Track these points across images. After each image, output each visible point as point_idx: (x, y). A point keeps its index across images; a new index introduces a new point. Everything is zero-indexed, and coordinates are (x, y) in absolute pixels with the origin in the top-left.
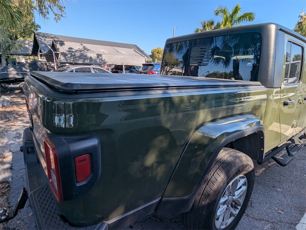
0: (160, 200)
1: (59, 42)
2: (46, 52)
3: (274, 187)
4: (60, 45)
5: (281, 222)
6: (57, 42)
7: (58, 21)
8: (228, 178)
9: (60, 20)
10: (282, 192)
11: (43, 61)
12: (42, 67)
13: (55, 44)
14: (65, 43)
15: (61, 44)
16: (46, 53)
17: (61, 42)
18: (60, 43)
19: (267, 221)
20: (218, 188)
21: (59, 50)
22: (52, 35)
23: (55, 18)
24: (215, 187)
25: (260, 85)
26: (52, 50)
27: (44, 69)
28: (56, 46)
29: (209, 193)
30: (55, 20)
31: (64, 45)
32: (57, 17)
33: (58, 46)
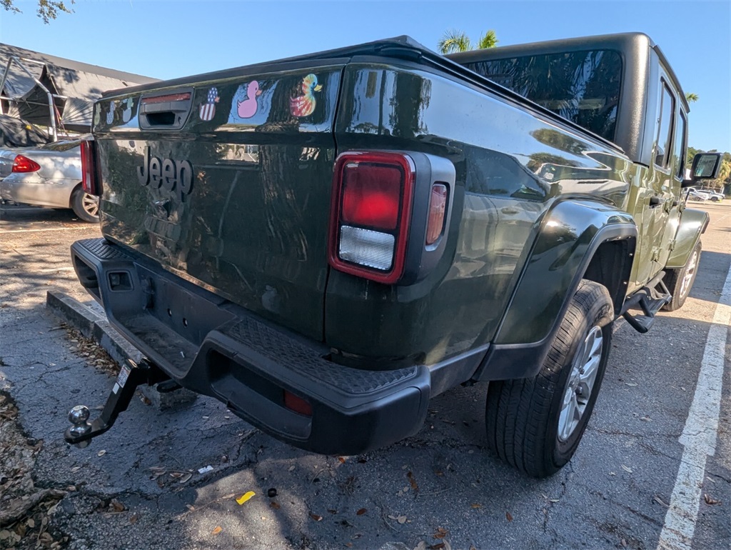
0: (490, 350)
1: (62, 72)
2: (17, 97)
3: (620, 380)
4: (65, 80)
5: (651, 434)
6: (57, 71)
7: (50, 20)
9: (54, 18)
10: (637, 388)
11: (14, 118)
12: (12, 135)
13: (52, 75)
14: (80, 75)
15: (68, 78)
16: (21, 99)
17: (67, 73)
18: (65, 74)
19: (627, 434)
20: (574, 340)
21: (64, 92)
22: (35, 53)
23: (41, 12)
24: (569, 339)
25: (623, 153)
26: (47, 90)
27: (17, 140)
28: (54, 80)
30: (39, 16)
31: (77, 80)
32: (46, 9)
33: (60, 81)
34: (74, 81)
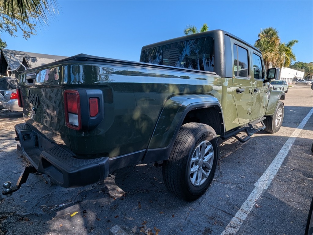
0: (146, 151)
1: (30, 59)
2: (15, 69)
3: (239, 162)
4: (32, 61)
6: (29, 58)
7: (28, 38)
8: (196, 139)
9: (29, 38)
10: (245, 165)
11: (13, 78)
12: (12, 84)
13: (27, 60)
14: (38, 59)
15: (33, 60)
16: (16, 70)
17: (33, 59)
18: (32, 59)
19: (233, 183)
20: (189, 146)
21: (32, 66)
22: (22, 52)
23: (24, 36)
24: (186, 146)
25: (215, 74)
26: (24, 66)
27: (14, 86)
28: (28, 62)
29: (182, 150)
30: (24, 37)
31: (37, 61)
32: (26, 35)
33: (30, 62)
34: (35, 62)
